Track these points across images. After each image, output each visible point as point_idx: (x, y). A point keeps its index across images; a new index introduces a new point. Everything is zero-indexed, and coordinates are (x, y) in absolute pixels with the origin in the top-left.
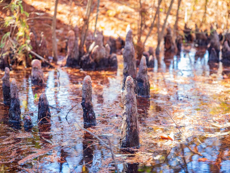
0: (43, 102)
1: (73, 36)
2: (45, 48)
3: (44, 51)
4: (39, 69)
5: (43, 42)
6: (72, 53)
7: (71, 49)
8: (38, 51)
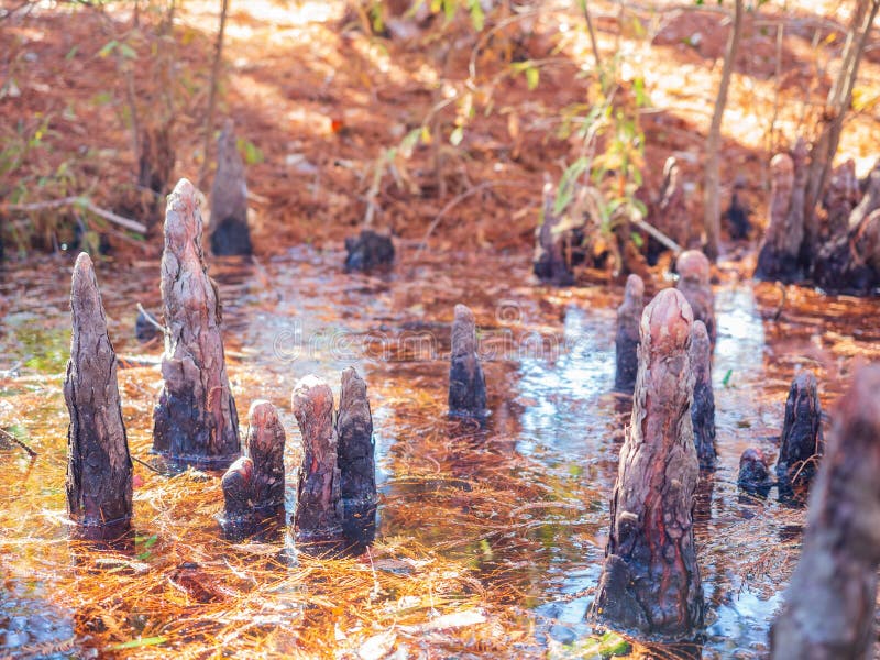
0: (805, 402)
1: (787, 173)
2: (681, 214)
3: (677, 222)
4: (704, 283)
5: (675, 193)
6: (782, 234)
7: (779, 219)
8: (659, 221)
